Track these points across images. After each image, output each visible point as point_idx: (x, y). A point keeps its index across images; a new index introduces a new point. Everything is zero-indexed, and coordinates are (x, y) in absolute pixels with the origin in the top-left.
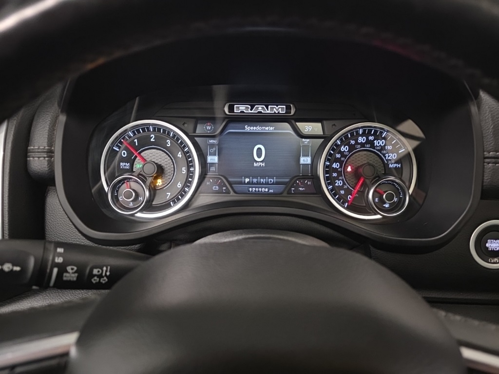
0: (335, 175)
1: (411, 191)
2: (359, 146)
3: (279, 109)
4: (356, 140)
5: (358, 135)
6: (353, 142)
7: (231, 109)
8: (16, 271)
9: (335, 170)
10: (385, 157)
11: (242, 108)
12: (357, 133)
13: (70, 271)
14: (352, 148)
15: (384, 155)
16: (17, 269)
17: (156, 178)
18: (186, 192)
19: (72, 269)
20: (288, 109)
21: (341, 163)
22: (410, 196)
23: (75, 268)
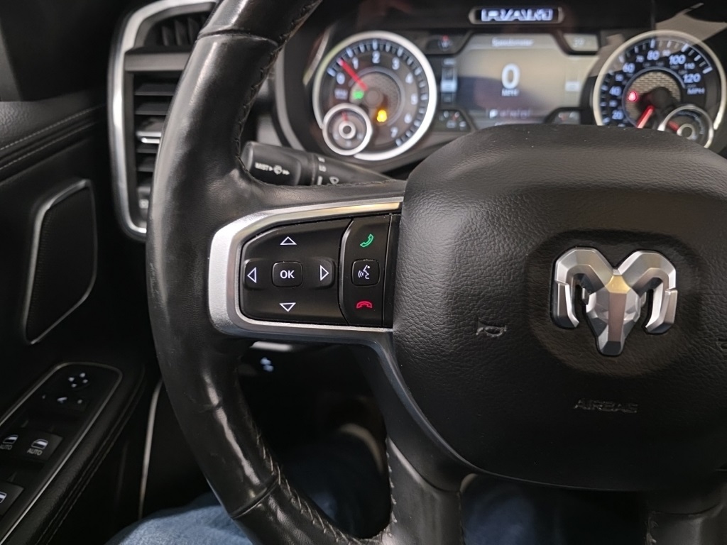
0: (613, 104)
1: (716, 126)
2: (648, 65)
3: (542, 15)
4: (645, 56)
5: (649, 48)
6: (640, 59)
7: (478, 16)
8: (285, 175)
9: (614, 97)
10: (683, 79)
11: (493, 14)
12: (648, 45)
13: (333, 182)
14: (639, 67)
15: (682, 77)
16: (286, 173)
17: (379, 109)
18: (416, 128)
19: (335, 180)
20: (556, 14)
21: (623, 87)
22: (715, 131)
23: (338, 180)
